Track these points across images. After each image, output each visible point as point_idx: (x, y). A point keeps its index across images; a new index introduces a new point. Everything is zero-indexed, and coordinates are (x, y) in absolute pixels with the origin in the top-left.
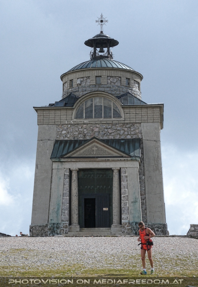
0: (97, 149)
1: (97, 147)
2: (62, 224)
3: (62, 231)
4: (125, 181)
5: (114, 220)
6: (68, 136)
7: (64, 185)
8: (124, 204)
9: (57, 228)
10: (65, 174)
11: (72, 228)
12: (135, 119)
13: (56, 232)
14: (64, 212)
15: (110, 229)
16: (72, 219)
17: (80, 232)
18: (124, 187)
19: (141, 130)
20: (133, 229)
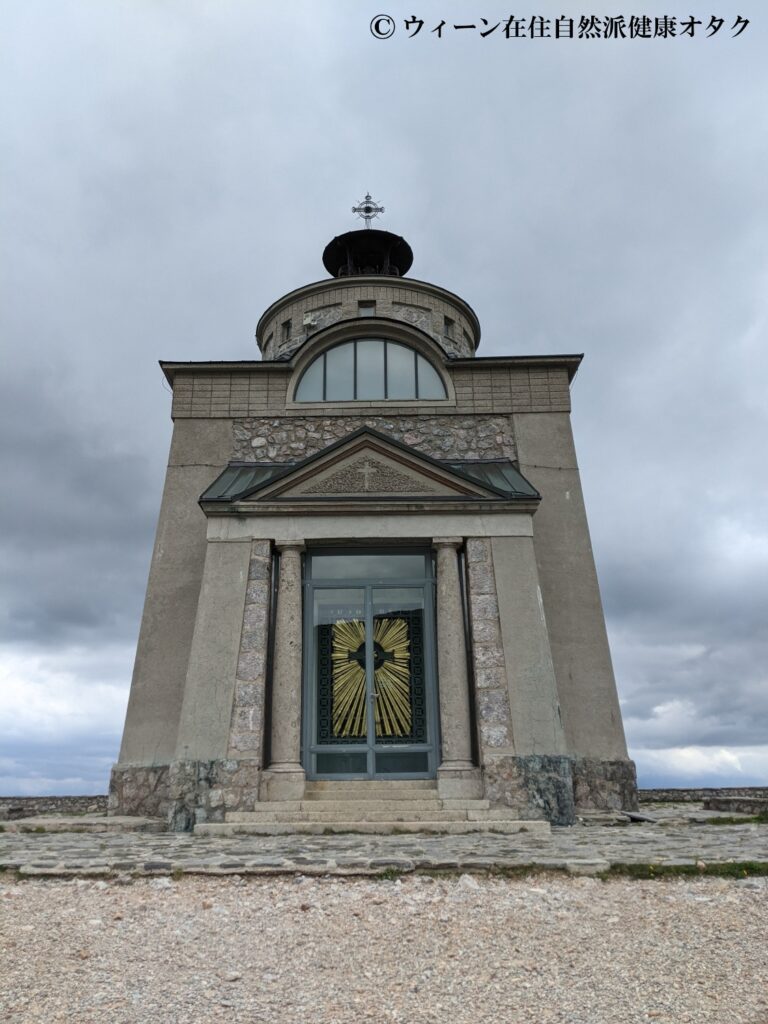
0: (375, 470)
1: (374, 464)
2: (230, 766)
3: (231, 799)
4: (486, 589)
5: (446, 747)
6: (272, 453)
7: (248, 601)
8: (488, 678)
9: (211, 782)
10: (252, 562)
11: (273, 785)
12: (489, 403)
13: (203, 801)
14: (242, 714)
15: (435, 787)
16: (275, 742)
17: (306, 803)
18: (485, 611)
19: (513, 437)
20: (532, 786)
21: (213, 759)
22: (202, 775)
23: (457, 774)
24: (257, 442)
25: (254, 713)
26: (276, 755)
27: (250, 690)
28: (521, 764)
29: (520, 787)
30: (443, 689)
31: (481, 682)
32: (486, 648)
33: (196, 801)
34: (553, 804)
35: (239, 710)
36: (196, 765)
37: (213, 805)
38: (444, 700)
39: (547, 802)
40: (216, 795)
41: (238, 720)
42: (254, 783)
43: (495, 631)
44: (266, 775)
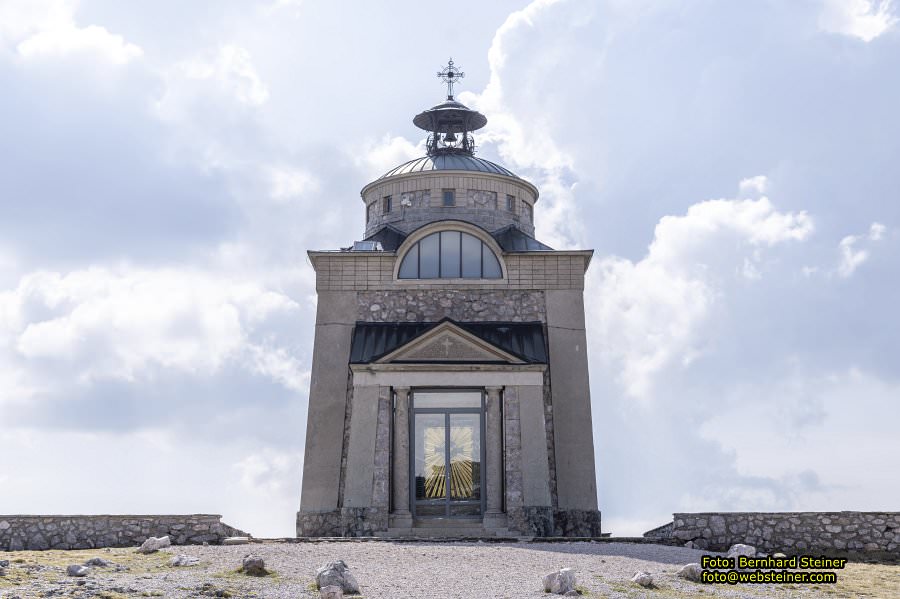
0: (451, 344)
1: (451, 339)
2: (373, 510)
3: (374, 527)
4: (515, 417)
5: (488, 502)
6: (384, 316)
7: (379, 422)
8: (512, 466)
9: (363, 518)
10: (380, 400)
11: (396, 520)
12: (530, 282)
13: (360, 528)
14: (378, 484)
15: (482, 522)
16: (396, 498)
17: (414, 529)
18: (513, 429)
19: (544, 306)
20: (532, 522)
21: (364, 506)
22: (359, 515)
23: (493, 516)
24: (375, 308)
25: (384, 484)
26: (397, 505)
27: (382, 471)
28: (527, 510)
29: (525, 521)
30: (488, 471)
31: (508, 468)
32: (512, 450)
33: (356, 526)
34: (542, 530)
35: (376, 482)
36: (355, 509)
37: (366, 529)
38: (488, 477)
39: (539, 529)
40: (366, 526)
41: (376, 487)
42: (386, 519)
43: (518, 440)
44: (392, 516)
